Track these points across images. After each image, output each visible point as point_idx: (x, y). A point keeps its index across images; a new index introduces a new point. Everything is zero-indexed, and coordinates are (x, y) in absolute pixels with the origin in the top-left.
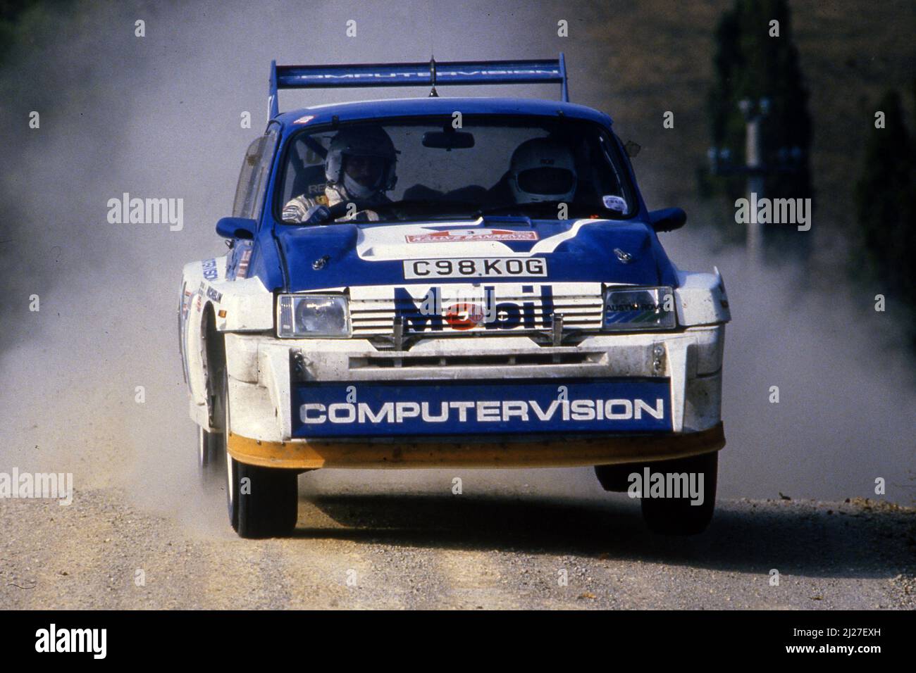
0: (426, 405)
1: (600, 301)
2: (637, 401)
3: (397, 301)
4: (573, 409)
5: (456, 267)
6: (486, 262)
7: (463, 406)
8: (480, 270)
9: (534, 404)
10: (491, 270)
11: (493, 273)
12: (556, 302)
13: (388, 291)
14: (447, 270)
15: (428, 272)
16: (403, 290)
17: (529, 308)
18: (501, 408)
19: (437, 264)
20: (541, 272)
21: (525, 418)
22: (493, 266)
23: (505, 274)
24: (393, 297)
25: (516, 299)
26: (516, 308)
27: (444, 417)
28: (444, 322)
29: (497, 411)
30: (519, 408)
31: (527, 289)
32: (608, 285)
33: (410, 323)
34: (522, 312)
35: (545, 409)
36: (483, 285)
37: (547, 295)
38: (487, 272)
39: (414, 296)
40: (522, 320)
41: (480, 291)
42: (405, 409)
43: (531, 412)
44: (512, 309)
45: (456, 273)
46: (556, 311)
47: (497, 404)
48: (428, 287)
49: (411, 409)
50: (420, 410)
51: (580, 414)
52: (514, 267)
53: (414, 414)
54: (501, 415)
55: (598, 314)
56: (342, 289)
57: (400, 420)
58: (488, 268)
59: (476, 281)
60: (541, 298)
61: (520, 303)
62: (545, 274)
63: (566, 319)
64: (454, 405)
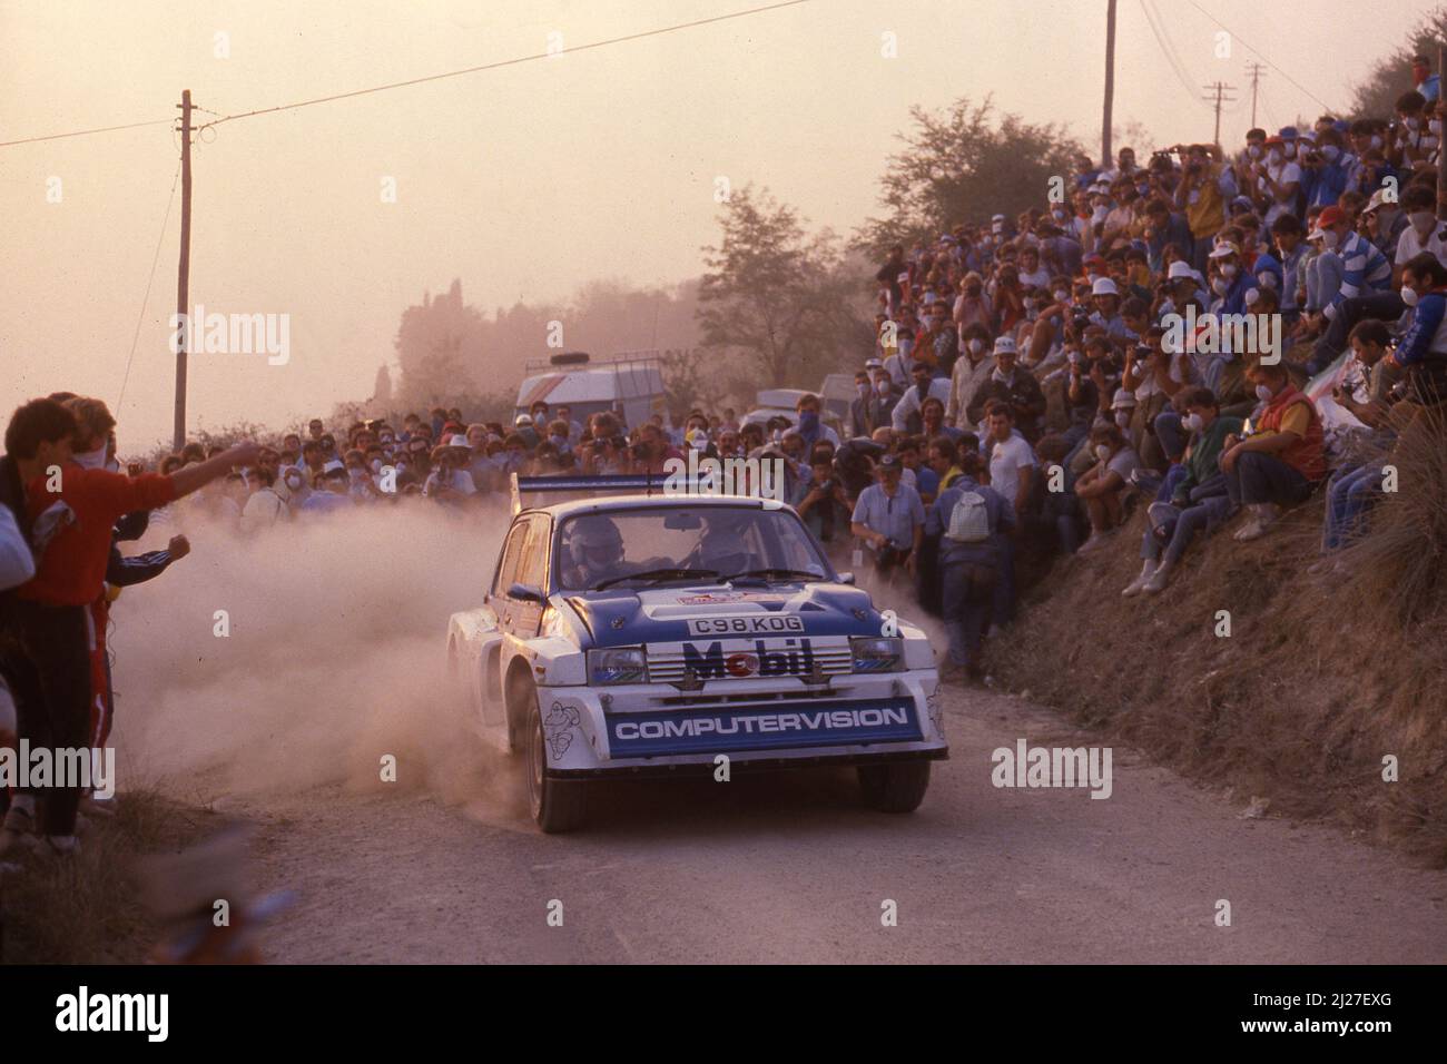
0: (718, 720)
1: (849, 651)
2: (884, 711)
3: (685, 655)
4: (834, 719)
5: (730, 625)
6: (754, 621)
7: (748, 720)
8: (750, 628)
9: (804, 716)
10: (759, 627)
11: (761, 630)
12: (814, 653)
13: (678, 646)
14: (723, 628)
15: (708, 630)
16: (691, 645)
17: (793, 657)
18: (777, 720)
19: (715, 623)
20: (799, 627)
21: (798, 727)
22: (760, 623)
23: (771, 630)
24: (682, 651)
25: (782, 650)
26: (783, 657)
27: (735, 729)
28: (727, 671)
29: (775, 723)
30: (792, 720)
31: (791, 642)
32: (853, 637)
33: (698, 672)
34: (788, 661)
35: (812, 721)
36: (755, 639)
37: (806, 646)
38: (757, 629)
39: (699, 650)
40: (789, 668)
41: (751, 645)
42: (701, 725)
43: (802, 722)
44: (780, 658)
45: (731, 630)
46: (815, 660)
47: (774, 717)
48: (709, 642)
49: (707, 725)
50: (715, 725)
51: (840, 722)
52: (777, 624)
53: (711, 728)
54: (778, 725)
55: (847, 661)
56: (639, 645)
57: (698, 733)
58: (756, 625)
59: (749, 636)
60: (803, 650)
61: (787, 654)
62: (803, 630)
63: (824, 666)
64: (741, 719)
